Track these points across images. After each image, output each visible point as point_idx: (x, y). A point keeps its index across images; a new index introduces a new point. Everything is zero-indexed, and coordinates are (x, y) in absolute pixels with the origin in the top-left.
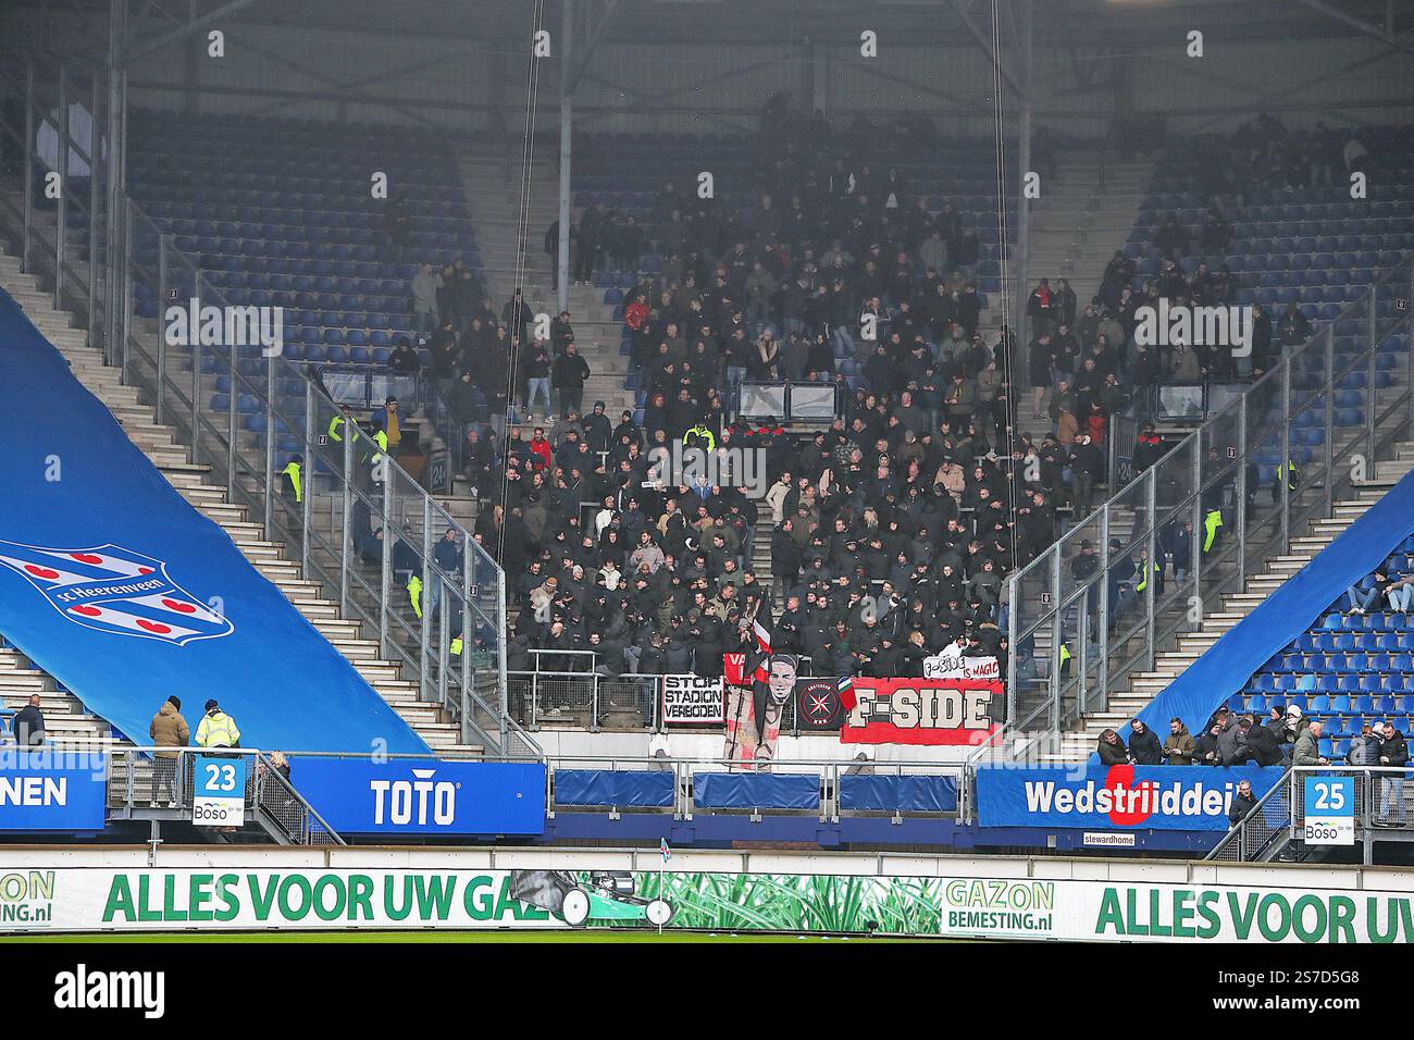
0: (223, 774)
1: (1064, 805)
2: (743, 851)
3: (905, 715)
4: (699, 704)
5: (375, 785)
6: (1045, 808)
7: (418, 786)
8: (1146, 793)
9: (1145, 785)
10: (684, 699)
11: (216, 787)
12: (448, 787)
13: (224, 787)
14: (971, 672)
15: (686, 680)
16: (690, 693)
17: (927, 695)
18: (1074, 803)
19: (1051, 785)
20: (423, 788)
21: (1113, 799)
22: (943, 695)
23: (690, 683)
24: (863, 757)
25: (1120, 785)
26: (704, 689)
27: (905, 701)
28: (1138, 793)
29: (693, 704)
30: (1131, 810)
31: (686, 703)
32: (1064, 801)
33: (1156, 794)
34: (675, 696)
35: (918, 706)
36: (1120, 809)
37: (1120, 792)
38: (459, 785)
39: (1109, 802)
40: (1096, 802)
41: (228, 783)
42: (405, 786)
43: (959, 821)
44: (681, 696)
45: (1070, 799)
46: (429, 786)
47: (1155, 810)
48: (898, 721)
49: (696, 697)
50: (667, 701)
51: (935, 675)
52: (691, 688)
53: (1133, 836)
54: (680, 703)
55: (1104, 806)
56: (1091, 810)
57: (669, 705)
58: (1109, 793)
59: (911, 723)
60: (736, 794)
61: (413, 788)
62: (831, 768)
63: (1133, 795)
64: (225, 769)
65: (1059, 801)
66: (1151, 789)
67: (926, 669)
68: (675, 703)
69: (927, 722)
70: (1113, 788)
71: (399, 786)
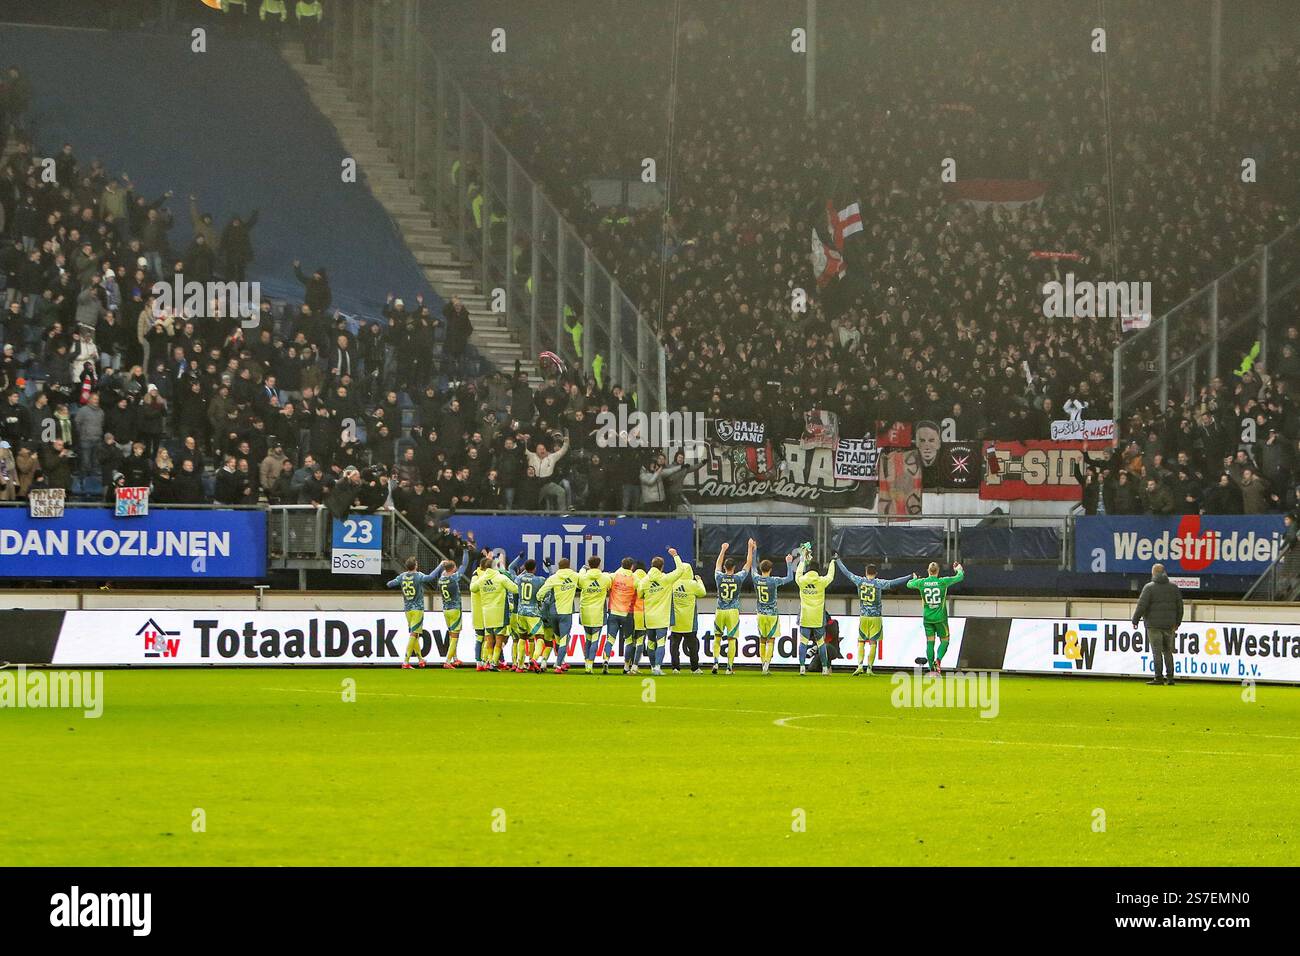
0: (359, 529)
1: (1145, 553)
2: (845, 596)
3: (1034, 474)
4: (866, 465)
5: (526, 538)
6: (1129, 557)
7: (568, 539)
8: (1210, 541)
9: (1209, 534)
10: (853, 459)
11: (354, 540)
12: (599, 540)
13: (361, 540)
14: (1089, 434)
15: (856, 443)
16: (858, 455)
17: (1054, 455)
18: (1152, 552)
19: (1134, 535)
20: (574, 541)
21: (1184, 547)
22: (1067, 455)
23: (859, 445)
24: (998, 511)
25: (1189, 534)
26: (870, 452)
27: (1035, 461)
28: (1203, 542)
29: (860, 464)
30: (1197, 557)
31: (854, 463)
32: (1145, 549)
33: (1218, 541)
34: (845, 456)
35: (1046, 465)
36: (1189, 556)
37: (1189, 541)
38: (608, 538)
39: (1180, 550)
40: (1170, 550)
41: (365, 536)
42: (556, 539)
43: (1061, 568)
44: (850, 457)
45: (1149, 548)
46: (580, 539)
47: (1217, 557)
48: (1028, 478)
49: (863, 458)
50: (839, 460)
51: (1060, 436)
52: (859, 450)
53: (1198, 579)
54: (849, 463)
55: (1177, 553)
56: (1166, 558)
57: (840, 463)
58: (1180, 541)
59: (1039, 480)
60: (869, 544)
61: (564, 541)
62: (953, 521)
63: (1199, 543)
64: (361, 524)
65: (1140, 549)
66: (1213, 538)
67: (1053, 433)
68: (844, 462)
69: (1053, 480)
70: (1183, 537)
71: (549, 539)
